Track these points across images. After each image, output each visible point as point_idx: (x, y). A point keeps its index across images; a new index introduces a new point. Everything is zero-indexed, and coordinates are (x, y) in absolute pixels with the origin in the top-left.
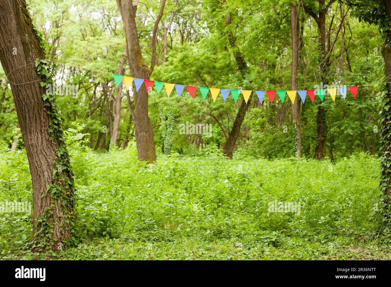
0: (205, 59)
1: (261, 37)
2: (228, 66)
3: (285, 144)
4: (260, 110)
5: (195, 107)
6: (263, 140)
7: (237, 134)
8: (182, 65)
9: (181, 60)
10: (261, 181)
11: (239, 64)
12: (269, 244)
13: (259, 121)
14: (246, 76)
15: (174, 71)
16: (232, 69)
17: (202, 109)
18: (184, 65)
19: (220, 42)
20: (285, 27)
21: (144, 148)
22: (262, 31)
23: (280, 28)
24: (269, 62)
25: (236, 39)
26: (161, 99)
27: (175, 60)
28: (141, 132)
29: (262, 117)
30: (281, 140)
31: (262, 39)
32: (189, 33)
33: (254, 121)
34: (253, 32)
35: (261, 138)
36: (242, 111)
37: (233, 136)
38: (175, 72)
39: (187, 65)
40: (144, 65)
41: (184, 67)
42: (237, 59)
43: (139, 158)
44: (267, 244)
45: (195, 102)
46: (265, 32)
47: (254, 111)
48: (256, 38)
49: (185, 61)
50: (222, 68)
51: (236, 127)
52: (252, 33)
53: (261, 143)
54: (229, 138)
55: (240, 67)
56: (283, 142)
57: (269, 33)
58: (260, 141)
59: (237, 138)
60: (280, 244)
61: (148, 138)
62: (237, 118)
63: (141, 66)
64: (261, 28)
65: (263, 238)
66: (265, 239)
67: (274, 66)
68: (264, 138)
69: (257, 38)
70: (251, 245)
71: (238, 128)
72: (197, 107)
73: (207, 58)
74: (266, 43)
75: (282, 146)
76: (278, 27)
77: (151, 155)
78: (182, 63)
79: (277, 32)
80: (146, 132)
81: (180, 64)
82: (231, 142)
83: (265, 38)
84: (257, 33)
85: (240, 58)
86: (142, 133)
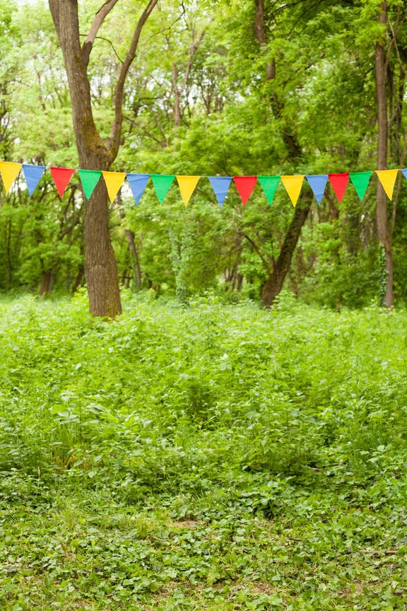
0: (232, 139)
1: (331, 104)
2: (272, 151)
3: (370, 282)
4: (332, 226)
5: (214, 222)
6: (333, 275)
7: (286, 265)
8: (194, 152)
9: (193, 143)
10: (284, 359)
11: (288, 148)
12: (255, 510)
13: (331, 244)
14: (300, 168)
15: (178, 161)
16: (277, 158)
17: (225, 224)
18: (198, 151)
19: (257, 111)
20: (370, 87)
21: (100, 293)
22: (332, 93)
23: (362, 89)
24: (348, 146)
25: (283, 105)
26: (156, 208)
27: (182, 142)
28: (94, 265)
29: (336, 239)
30: (362, 276)
31: (332, 107)
32: (219, 102)
33: (322, 244)
34: (317, 96)
35: (329, 273)
36: (294, 227)
37: (281, 270)
38: (181, 163)
39: (203, 151)
40: (99, 147)
41: (198, 155)
42: (285, 139)
43: (90, 311)
44: (251, 510)
45: (212, 213)
46: (336, 94)
47: (321, 228)
48: (322, 107)
49: (199, 144)
50: (263, 155)
51: (285, 253)
52: (315, 98)
53: (330, 280)
54: (274, 274)
55: (290, 153)
56: (367, 278)
57: (345, 96)
58: (327, 278)
59: (286, 272)
60: (278, 510)
61: (107, 275)
62: (286, 240)
63: (93, 147)
64: (329, 89)
65: (245, 495)
66: (250, 497)
67: (357, 154)
68: (335, 274)
69: (324, 105)
70: (216, 512)
71: (288, 255)
72: (216, 221)
73: (235, 139)
74: (340, 113)
75: (365, 286)
76: (359, 86)
77: (111, 306)
78: (194, 149)
79: (358, 95)
80: (104, 266)
81: (191, 150)
82: (276, 279)
83: (337, 106)
84: (323, 96)
85: (291, 137)
86: (96, 266)
